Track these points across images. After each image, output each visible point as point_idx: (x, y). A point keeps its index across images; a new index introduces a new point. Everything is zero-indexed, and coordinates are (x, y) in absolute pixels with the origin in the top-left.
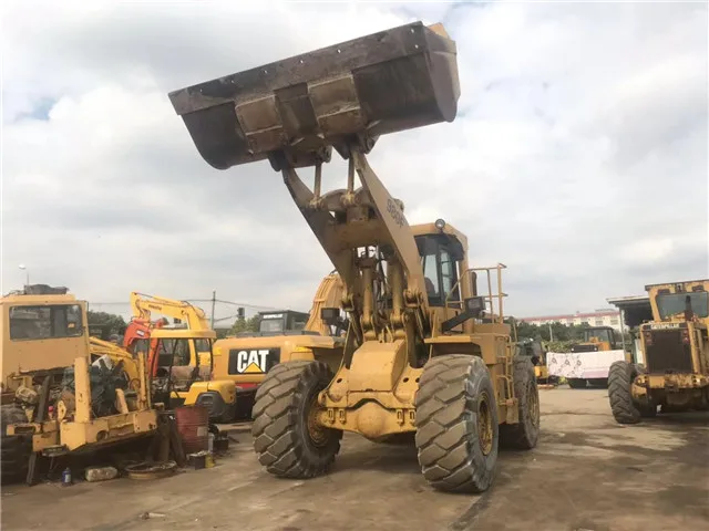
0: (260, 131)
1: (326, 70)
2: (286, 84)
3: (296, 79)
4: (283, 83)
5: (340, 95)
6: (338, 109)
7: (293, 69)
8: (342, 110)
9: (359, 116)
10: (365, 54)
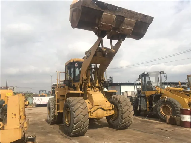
0: (106, 24)
1: (131, 17)
2: (120, 15)
3: (123, 15)
4: (120, 14)
5: (130, 24)
6: (128, 27)
7: (125, 12)
8: (128, 28)
9: (131, 32)
10: (141, 18)
